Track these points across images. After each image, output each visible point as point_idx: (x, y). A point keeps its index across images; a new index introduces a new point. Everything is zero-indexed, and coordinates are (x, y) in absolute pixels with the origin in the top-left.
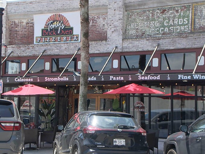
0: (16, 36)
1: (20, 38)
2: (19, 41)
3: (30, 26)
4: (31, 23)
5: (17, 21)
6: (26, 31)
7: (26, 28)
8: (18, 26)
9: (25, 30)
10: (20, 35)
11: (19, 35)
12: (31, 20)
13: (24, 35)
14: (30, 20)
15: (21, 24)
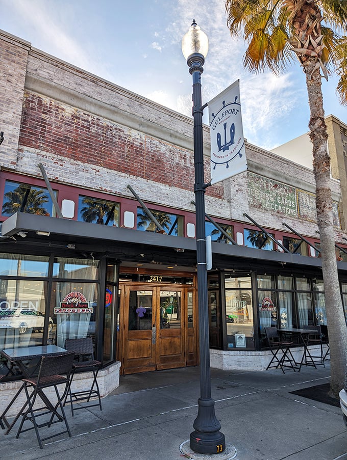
0: (41, 133)
1: (53, 140)
2: (48, 146)
3: (82, 126)
4: (84, 120)
5: (46, 100)
6: (71, 132)
7: (70, 125)
8: (49, 111)
9: (69, 128)
10: (54, 133)
11: (50, 132)
12: (84, 114)
13: (64, 137)
14: (82, 114)
15: (57, 110)
